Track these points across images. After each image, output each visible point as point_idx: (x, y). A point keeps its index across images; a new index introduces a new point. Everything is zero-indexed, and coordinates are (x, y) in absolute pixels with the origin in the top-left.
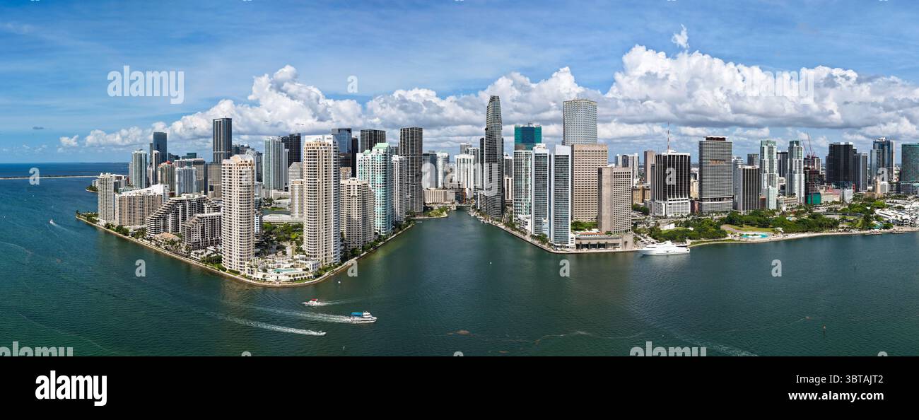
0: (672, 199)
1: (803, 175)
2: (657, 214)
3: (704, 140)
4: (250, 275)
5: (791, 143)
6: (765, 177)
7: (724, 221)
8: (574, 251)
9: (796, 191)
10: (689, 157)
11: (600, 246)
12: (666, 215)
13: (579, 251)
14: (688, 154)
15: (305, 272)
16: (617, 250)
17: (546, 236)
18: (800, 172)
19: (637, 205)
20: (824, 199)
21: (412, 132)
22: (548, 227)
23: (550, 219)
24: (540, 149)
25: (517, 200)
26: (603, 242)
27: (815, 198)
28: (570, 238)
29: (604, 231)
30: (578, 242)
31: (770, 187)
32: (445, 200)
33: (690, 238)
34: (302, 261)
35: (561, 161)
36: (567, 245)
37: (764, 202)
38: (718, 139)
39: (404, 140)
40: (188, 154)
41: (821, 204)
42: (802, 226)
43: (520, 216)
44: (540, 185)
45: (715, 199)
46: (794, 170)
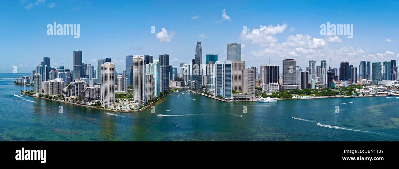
0: (271, 84)
1: (327, 75)
2: (265, 90)
3: (285, 60)
4: (115, 109)
5: (322, 61)
6: (311, 76)
7: (292, 92)
8: (233, 101)
9: (324, 82)
10: (278, 67)
11: (243, 99)
12: (269, 90)
13: (235, 101)
14: (278, 66)
15: (136, 107)
16: (249, 100)
17: (222, 96)
18: (325, 74)
19: (257, 87)
20: (336, 85)
21: (165, 57)
22: (223, 92)
23: (223, 88)
24: (218, 62)
25: (209, 84)
26: (244, 97)
27: (332, 85)
28: (231, 96)
29: (244, 94)
30: (234, 97)
31: (313, 80)
32: (177, 86)
33: (278, 97)
34: (134, 103)
35: (228, 67)
36: (230, 99)
37: (310, 86)
38: (290, 59)
39: (161, 60)
40: (60, 67)
41: (334, 87)
42: (323, 94)
43: (210, 90)
44: (219, 77)
45: (289, 84)
46: (323, 73)
